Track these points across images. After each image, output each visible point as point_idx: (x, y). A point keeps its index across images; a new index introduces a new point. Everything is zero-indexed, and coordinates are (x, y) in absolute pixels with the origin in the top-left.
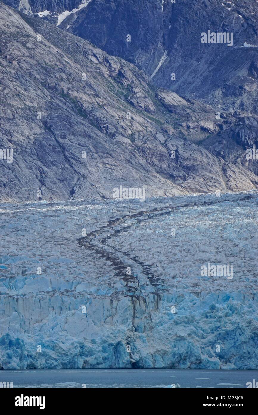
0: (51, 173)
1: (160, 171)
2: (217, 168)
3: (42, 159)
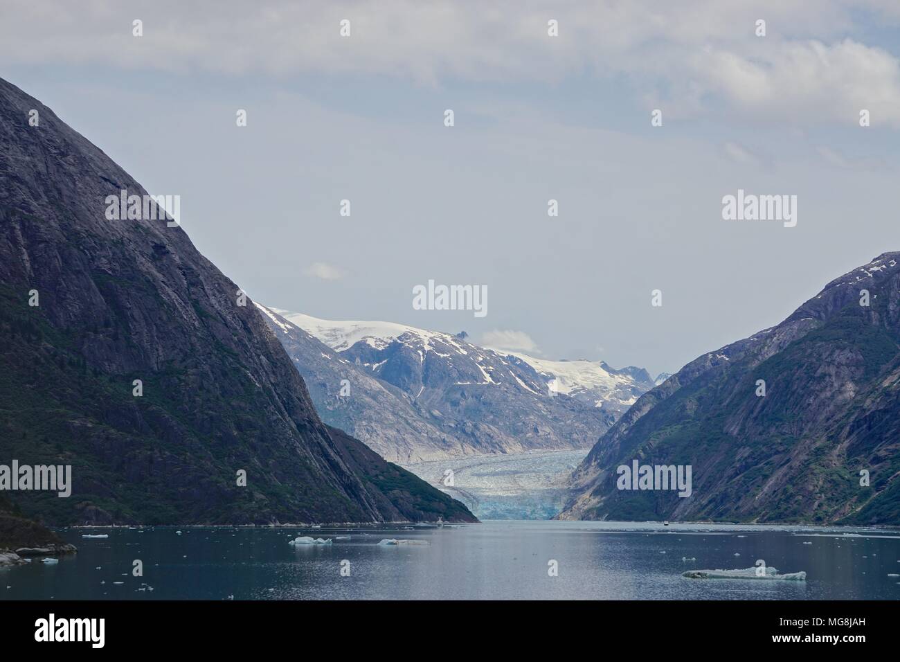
0: (401, 449)
1: (439, 447)
2: (459, 446)
3: (397, 444)
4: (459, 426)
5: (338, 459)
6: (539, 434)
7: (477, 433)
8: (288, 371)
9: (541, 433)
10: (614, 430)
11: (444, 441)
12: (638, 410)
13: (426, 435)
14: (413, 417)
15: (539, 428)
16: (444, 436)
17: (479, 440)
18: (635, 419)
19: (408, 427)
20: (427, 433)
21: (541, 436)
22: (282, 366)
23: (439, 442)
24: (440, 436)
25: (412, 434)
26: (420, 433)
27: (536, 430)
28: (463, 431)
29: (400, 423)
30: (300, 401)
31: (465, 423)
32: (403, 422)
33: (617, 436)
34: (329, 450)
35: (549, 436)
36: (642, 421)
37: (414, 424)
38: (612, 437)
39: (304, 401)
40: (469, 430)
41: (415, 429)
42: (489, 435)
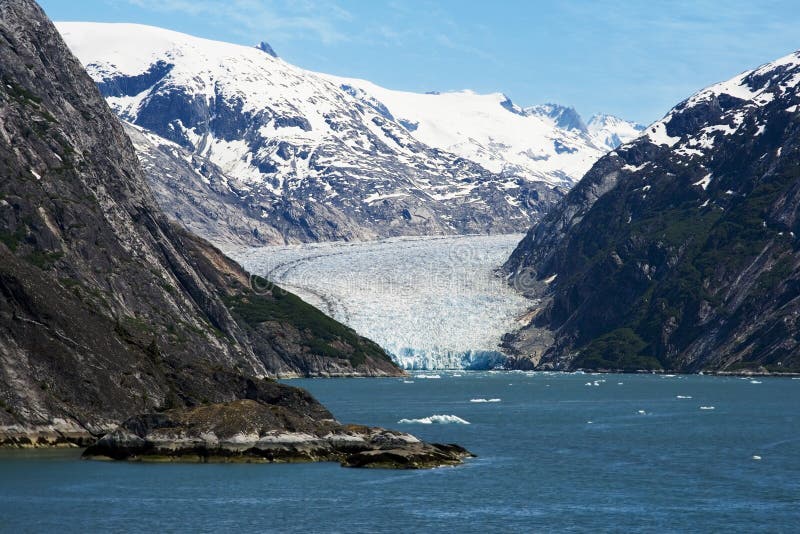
4: (278, 207)
5: (191, 271)
6: (411, 222)
7: (310, 220)
8: (106, 126)
9: (415, 219)
10: (555, 214)
11: (255, 233)
12: (596, 182)
13: (224, 223)
14: (201, 191)
15: (411, 211)
16: (255, 223)
17: (314, 231)
18: (593, 198)
19: (193, 208)
20: (227, 220)
21: (415, 225)
22: (98, 119)
23: (246, 233)
24: (248, 225)
25: (202, 221)
26: (215, 219)
27: (406, 214)
28: (287, 217)
29: (181, 203)
30: (129, 177)
31: (290, 202)
32: (185, 200)
33: (562, 225)
34: (178, 257)
35: (428, 225)
36: (607, 200)
37: (205, 204)
38: (553, 227)
39: (134, 175)
40: (295, 214)
41: (205, 211)
42: (330, 224)
